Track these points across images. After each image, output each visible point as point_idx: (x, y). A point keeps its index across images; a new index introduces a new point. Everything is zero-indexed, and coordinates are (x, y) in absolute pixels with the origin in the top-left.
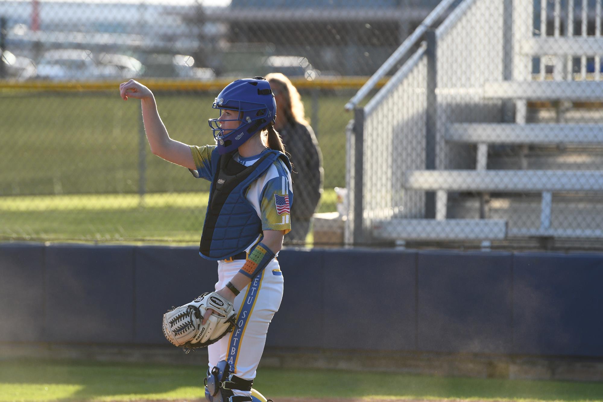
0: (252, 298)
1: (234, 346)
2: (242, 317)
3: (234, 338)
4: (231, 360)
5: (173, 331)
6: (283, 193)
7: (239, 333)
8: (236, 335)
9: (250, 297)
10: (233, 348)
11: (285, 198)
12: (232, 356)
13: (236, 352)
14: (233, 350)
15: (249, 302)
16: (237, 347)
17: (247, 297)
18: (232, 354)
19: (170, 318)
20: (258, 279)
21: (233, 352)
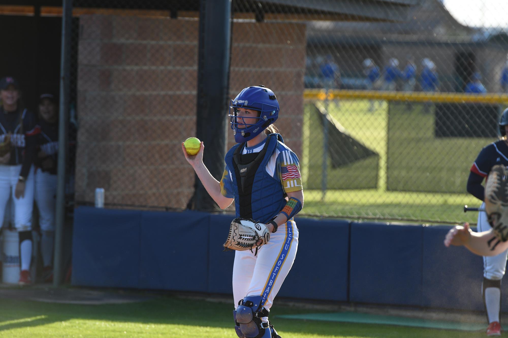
0: (288, 245)
1: (272, 279)
2: (281, 258)
3: (273, 273)
4: (268, 290)
5: (240, 235)
6: (285, 164)
7: (277, 270)
8: (275, 271)
9: (286, 245)
10: (271, 280)
11: (287, 167)
12: (269, 286)
13: (273, 284)
14: (271, 282)
15: (286, 248)
16: (274, 280)
17: (284, 245)
18: (269, 285)
19: (242, 232)
20: (291, 235)
21: (270, 284)
